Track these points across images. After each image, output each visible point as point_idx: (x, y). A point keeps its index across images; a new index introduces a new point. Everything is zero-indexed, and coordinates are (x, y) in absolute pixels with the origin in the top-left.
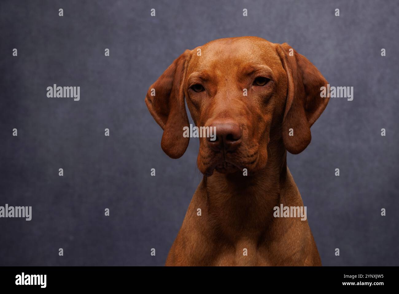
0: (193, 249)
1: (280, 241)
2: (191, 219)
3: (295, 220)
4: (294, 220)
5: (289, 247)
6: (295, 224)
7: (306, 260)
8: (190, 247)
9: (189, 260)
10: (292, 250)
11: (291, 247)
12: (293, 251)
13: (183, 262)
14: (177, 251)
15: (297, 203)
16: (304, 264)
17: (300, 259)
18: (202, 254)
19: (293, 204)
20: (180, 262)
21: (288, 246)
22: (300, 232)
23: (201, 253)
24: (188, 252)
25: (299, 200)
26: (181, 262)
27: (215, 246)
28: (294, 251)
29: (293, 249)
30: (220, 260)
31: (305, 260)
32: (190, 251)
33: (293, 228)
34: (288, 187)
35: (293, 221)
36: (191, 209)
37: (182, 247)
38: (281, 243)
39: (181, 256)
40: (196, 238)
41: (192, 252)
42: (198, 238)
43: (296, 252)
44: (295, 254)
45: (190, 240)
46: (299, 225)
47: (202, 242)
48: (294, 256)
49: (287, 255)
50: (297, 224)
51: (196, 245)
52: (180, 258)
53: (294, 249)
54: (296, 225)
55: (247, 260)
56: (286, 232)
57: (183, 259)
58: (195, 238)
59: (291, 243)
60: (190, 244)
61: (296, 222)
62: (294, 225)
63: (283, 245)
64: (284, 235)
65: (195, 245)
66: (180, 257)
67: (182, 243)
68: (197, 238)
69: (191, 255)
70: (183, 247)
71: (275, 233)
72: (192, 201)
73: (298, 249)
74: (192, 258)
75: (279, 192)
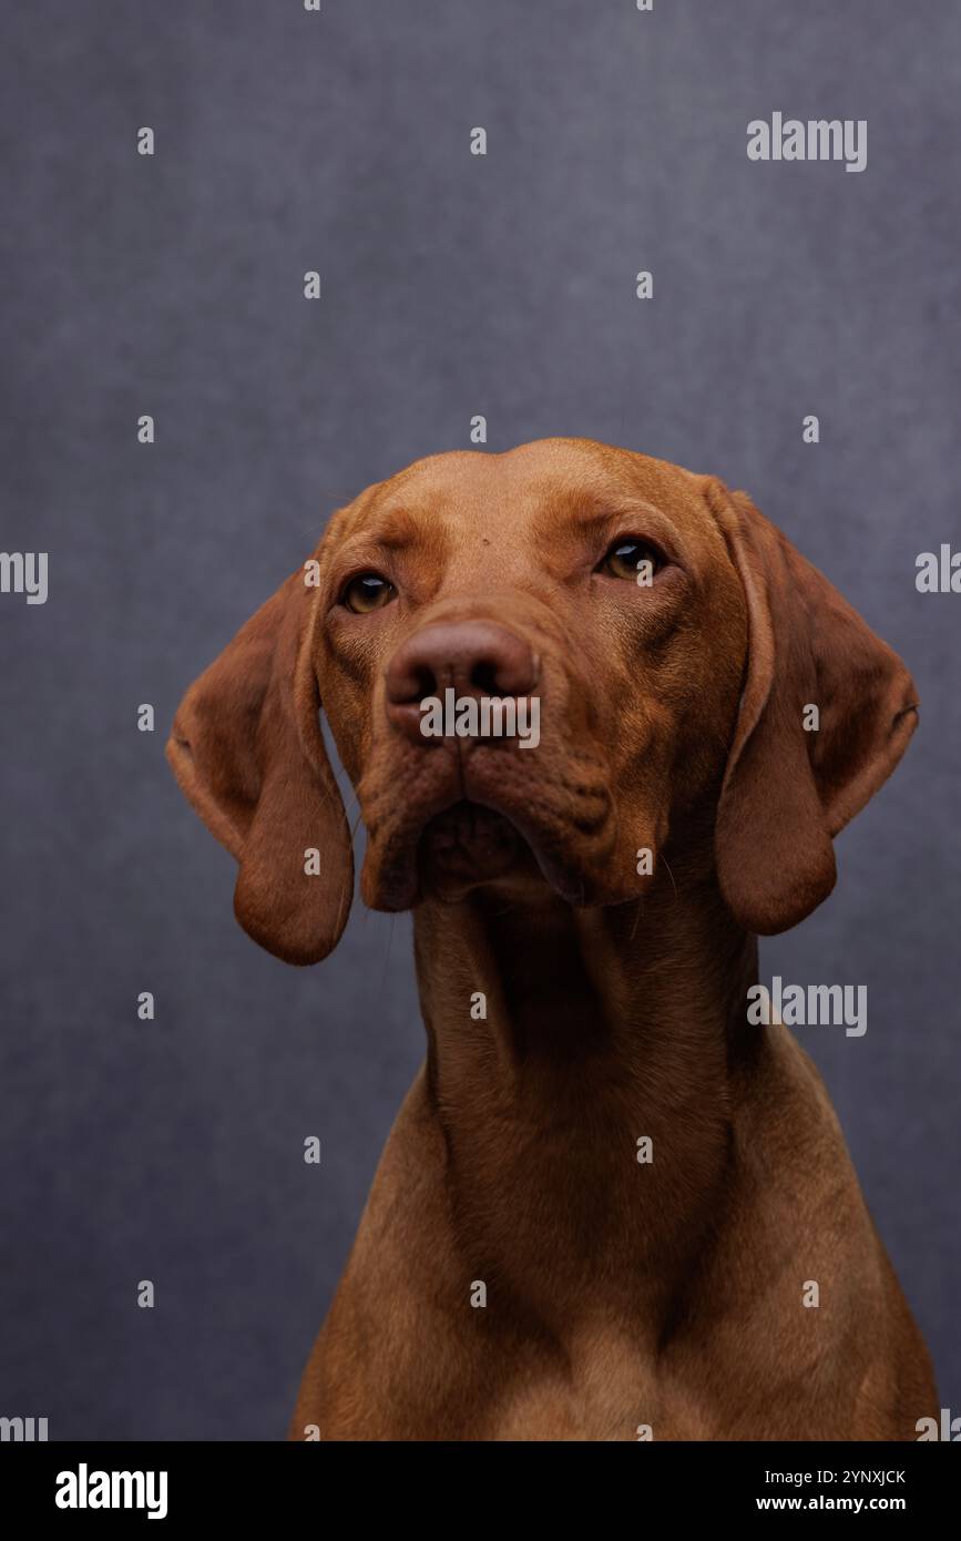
0: (401, 1367)
1: (749, 1318)
2: (386, 1241)
3: (807, 1232)
4: (802, 1232)
5: (786, 1343)
6: (809, 1246)
7: (866, 1383)
8: (387, 1359)
9: (388, 1412)
10: (803, 1350)
11: (799, 1338)
12: (804, 1355)
13: (361, 1418)
14: (335, 1370)
15: (819, 1156)
16: (858, 1401)
17: (836, 1383)
18: (438, 1387)
19: (798, 1165)
20: (347, 1417)
21: (784, 1334)
22: (830, 1275)
23: (435, 1379)
24: (381, 1378)
25: (823, 1141)
26: (351, 1419)
27: (490, 1347)
28: (809, 1356)
29: (808, 1347)
30: (515, 1405)
31: (860, 1383)
32: (386, 1377)
33: (800, 1261)
34: (772, 1098)
35: (798, 1233)
36: (382, 1202)
37: (354, 1353)
38: (754, 1326)
39: (354, 1393)
40: (410, 1322)
41: (397, 1379)
42: (417, 1323)
43: (818, 1359)
44: (815, 1366)
45: (387, 1331)
46: (826, 1245)
47: (434, 1338)
48: (811, 1375)
49: (782, 1372)
50: (818, 1244)
51: (411, 1349)
52: (349, 1399)
53: (810, 1348)
54: (815, 1249)
55: (618, 1414)
56: (774, 1279)
57: (360, 1407)
58: (406, 1323)
59: (796, 1321)
60: (388, 1343)
61: (815, 1238)
62: (806, 1251)
63: (764, 1334)
64: (763, 1294)
65: (407, 1349)
66: (349, 1395)
67: (354, 1336)
68: (414, 1320)
69: (392, 1391)
70: (358, 1356)
71: (726, 1284)
72: (381, 1165)
73: (827, 1346)
74: (401, 1403)
75: (727, 1118)
